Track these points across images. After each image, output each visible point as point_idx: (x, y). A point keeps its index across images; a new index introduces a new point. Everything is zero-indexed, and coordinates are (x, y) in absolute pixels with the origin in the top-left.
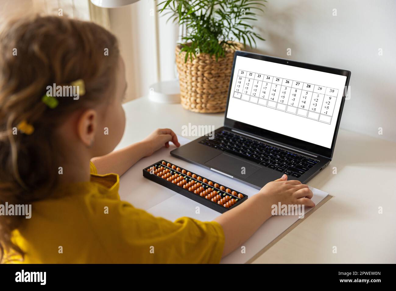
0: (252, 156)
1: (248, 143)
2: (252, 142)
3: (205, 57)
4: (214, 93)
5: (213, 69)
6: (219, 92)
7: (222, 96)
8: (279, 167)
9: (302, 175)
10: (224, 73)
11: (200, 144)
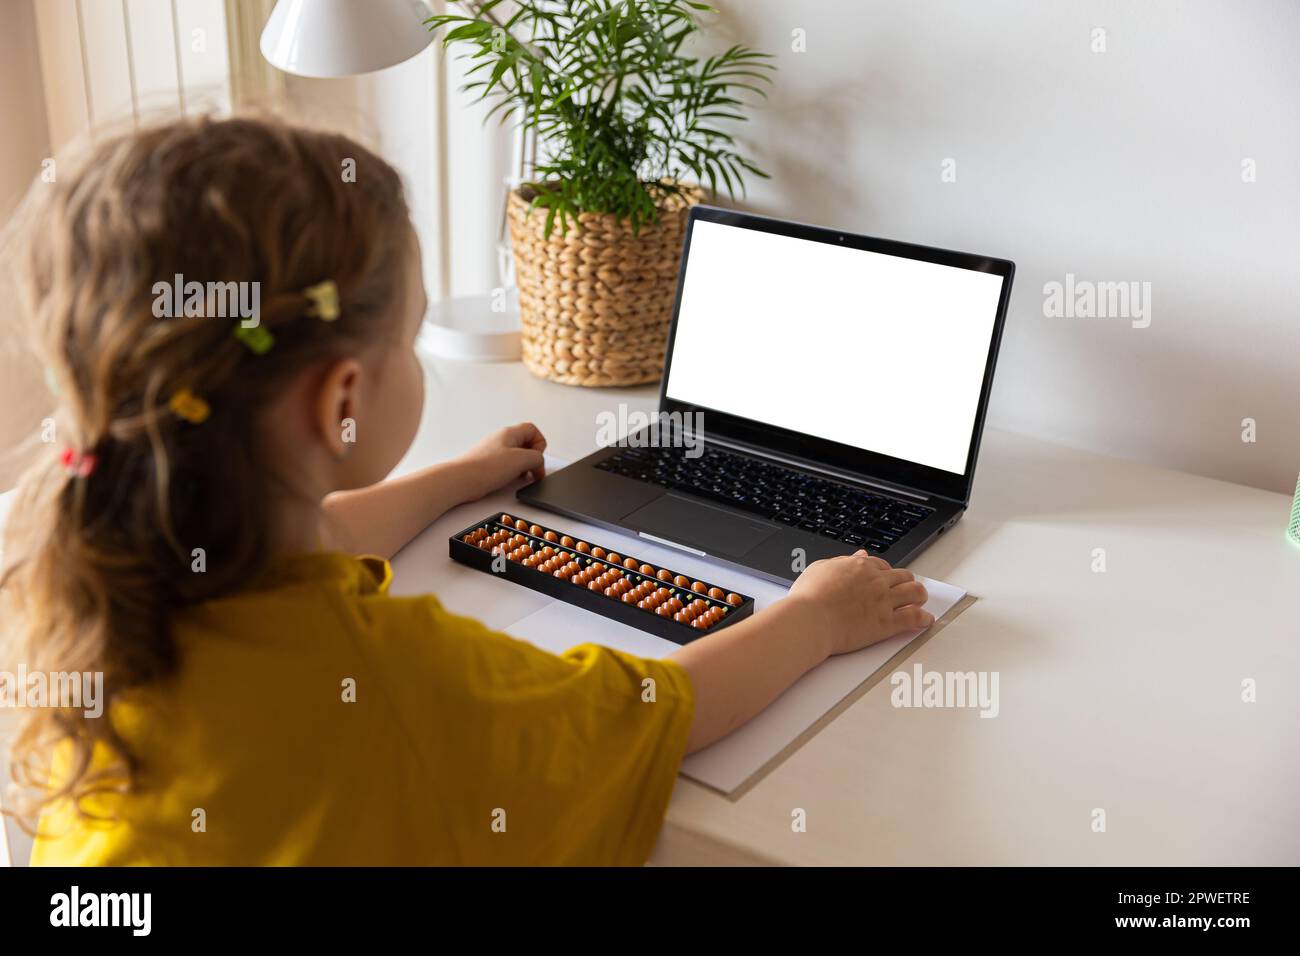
0: (749, 498)
1: (734, 467)
2: (745, 464)
3: (600, 224)
4: (626, 327)
5: (623, 259)
6: (640, 324)
7: (648, 338)
8: (827, 526)
9: (891, 547)
10: (653, 269)
11: (599, 470)
